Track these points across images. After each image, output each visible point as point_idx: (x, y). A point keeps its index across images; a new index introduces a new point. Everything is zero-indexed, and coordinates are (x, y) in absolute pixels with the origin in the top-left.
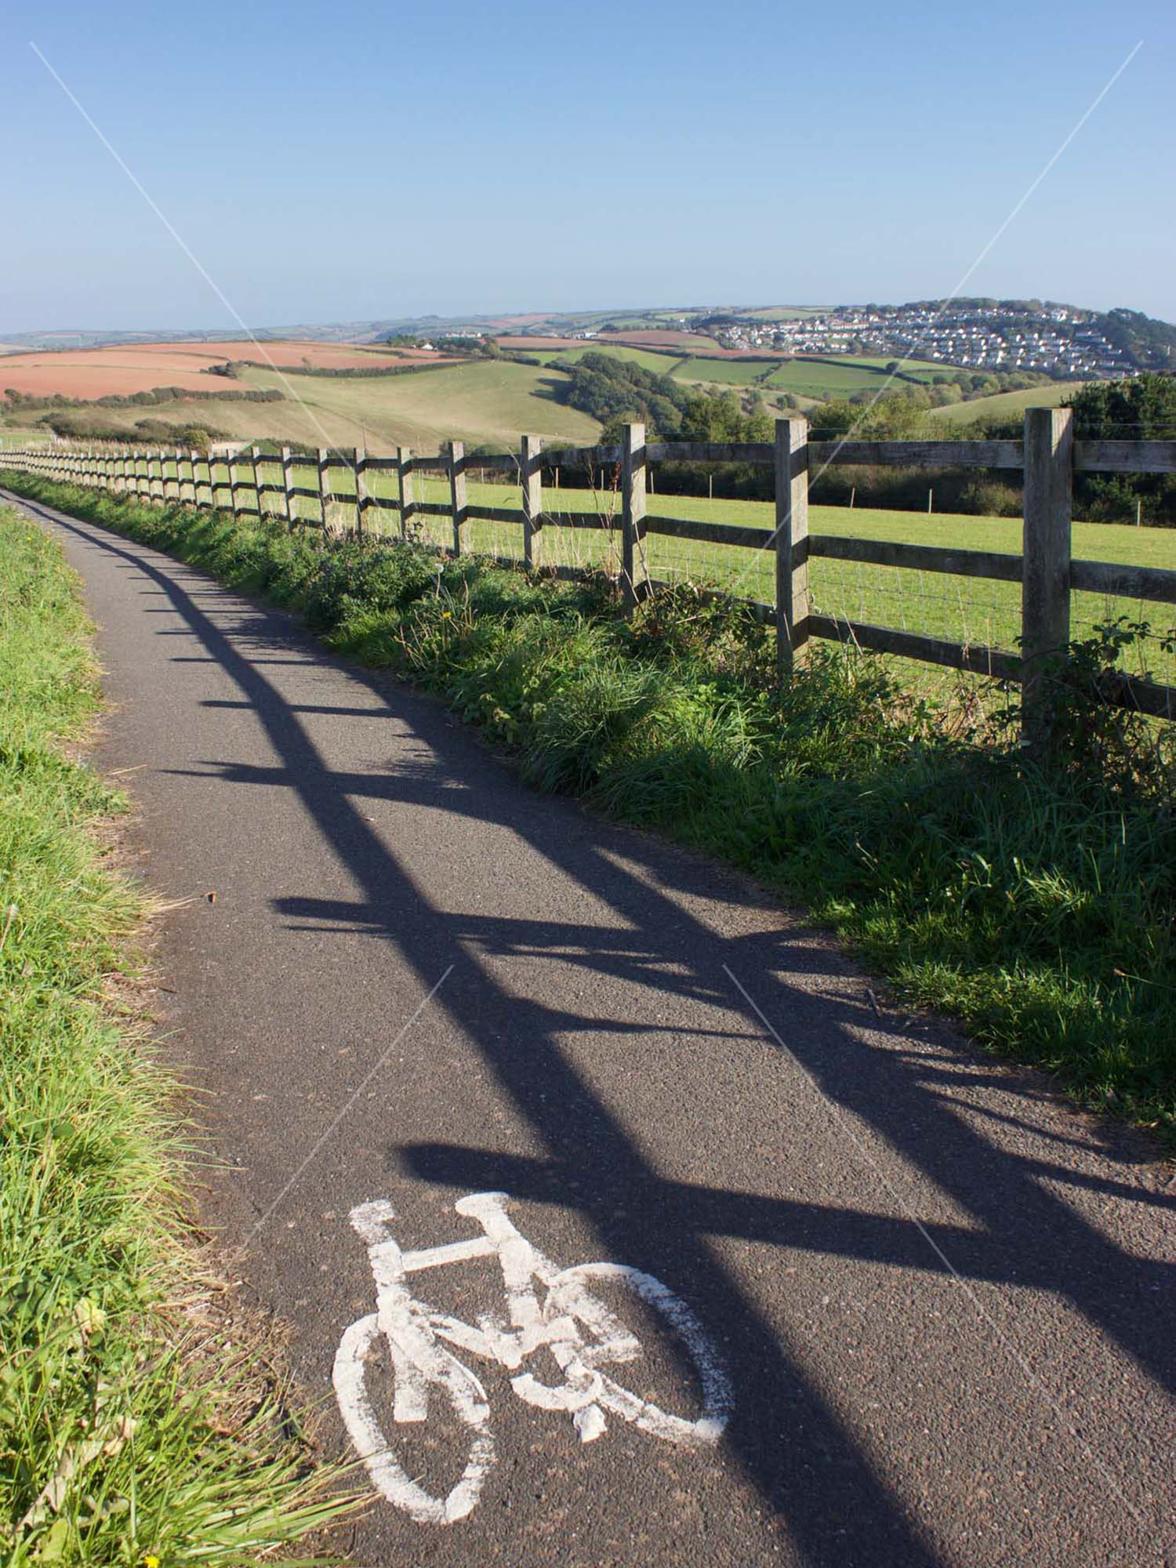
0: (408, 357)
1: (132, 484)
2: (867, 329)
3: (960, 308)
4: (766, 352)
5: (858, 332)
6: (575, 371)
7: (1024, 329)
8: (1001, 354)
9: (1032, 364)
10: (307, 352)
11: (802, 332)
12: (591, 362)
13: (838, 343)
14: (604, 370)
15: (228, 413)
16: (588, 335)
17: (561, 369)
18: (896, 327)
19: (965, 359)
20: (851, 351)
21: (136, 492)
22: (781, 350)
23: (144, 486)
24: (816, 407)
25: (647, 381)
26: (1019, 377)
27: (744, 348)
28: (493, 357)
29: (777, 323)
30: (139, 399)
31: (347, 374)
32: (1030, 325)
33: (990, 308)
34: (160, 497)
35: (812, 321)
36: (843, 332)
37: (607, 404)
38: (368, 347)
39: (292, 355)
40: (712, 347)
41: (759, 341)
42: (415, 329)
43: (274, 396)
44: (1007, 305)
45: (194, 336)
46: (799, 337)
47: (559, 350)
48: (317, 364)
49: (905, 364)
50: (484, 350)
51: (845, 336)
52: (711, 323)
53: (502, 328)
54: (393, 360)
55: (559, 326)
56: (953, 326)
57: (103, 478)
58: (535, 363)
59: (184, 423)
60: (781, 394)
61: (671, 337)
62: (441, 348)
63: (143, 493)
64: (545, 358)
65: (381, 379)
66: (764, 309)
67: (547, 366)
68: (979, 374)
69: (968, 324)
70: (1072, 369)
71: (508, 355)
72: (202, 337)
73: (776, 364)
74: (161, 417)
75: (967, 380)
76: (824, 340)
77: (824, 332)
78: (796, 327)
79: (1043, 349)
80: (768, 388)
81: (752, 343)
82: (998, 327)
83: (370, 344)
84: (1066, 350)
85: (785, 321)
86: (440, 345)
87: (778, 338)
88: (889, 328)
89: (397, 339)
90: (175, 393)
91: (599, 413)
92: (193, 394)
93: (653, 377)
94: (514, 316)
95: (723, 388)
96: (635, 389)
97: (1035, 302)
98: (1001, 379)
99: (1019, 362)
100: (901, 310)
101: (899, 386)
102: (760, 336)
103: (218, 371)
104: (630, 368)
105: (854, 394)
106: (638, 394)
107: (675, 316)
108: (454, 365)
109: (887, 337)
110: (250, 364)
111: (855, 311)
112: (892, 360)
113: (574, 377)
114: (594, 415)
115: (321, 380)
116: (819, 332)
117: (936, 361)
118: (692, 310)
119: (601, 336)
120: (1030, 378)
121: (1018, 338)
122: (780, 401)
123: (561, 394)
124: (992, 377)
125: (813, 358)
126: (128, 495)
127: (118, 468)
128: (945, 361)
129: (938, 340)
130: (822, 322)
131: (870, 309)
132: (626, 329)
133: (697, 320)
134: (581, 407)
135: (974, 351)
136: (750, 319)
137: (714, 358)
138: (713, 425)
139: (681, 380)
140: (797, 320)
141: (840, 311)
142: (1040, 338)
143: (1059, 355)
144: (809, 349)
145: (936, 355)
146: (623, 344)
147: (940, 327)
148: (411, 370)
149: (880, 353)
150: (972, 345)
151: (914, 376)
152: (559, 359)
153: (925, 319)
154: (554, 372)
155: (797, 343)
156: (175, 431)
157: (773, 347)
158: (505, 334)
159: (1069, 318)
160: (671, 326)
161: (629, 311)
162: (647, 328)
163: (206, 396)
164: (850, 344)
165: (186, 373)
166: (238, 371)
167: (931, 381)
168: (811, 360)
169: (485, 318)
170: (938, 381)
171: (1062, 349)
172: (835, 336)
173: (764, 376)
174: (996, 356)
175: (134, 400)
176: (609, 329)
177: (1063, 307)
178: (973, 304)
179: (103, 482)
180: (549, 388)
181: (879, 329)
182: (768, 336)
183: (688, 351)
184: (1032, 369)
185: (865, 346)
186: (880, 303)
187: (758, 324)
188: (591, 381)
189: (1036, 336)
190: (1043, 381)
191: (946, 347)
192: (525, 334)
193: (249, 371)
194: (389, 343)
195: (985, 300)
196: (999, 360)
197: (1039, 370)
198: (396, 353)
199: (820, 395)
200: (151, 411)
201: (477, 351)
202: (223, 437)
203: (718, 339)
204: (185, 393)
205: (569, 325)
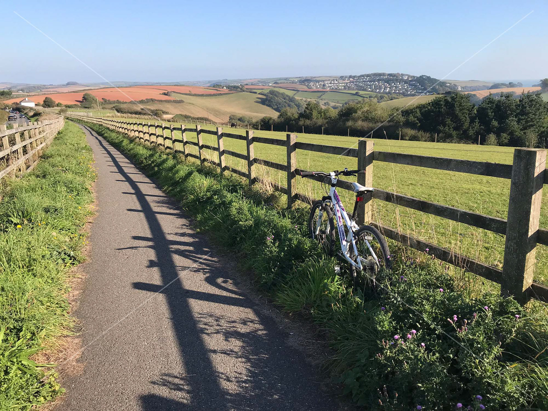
0: (220, 91)
1: (137, 134)
2: (350, 82)
3: (376, 76)
4: (321, 89)
5: (347, 83)
6: (267, 95)
7: (395, 82)
8: (388, 89)
9: (397, 91)
10: (190, 89)
11: (331, 83)
12: (272, 92)
13: (341, 86)
14: (275, 95)
15: (168, 106)
16: (270, 85)
17: (263, 95)
18: (358, 82)
19: (378, 90)
20: (345, 89)
21: (138, 137)
22: (325, 89)
23: (141, 135)
24: (335, 105)
25: (287, 98)
26: (394, 95)
27: (314, 88)
28: (244, 91)
29: (323, 81)
30: (142, 102)
31: (202, 95)
32: (397, 80)
33: (385, 76)
34: (148, 141)
35: (334, 80)
36: (342, 83)
37: (276, 105)
38: (208, 88)
39: (186, 90)
40: (305, 88)
41: (319, 86)
42: (221, 83)
43: (181, 102)
44: (390, 75)
45: (158, 84)
46: (330, 85)
47: (262, 89)
48: (193, 93)
49: (361, 93)
50: (241, 89)
51: (343, 84)
52: (305, 81)
53: (245, 83)
54: (215, 92)
55: (262, 82)
56: (374, 81)
57: (126, 130)
58: (256, 93)
59: (155, 109)
60: (325, 101)
61: (294, 86)
62: (229, 88)
63: (141, 138)
64: (259, 91)
65: (212, 97)
66: (320, 77)
67: (259, 94)
68: (382, 95)
69: (379, 80)
70: (409, 93)
71: (248, 91)
72: (160, 84)
73: (323, 93)
74: (148, 107)
75: (379, 96)
76: (337, 86)
77: (337, 83)
78: (329, 82)
79: (400, 87)
80: (321, 100)
81: (317, 87)
82: (388, 81)
83: (209, 87)
84: (407, 87)
85: (326, 80)
86: (228, 87)
87: (324, 85)
88: (356, 82)
89: (216, 86)
90: (152, 100)
91: (274, 107)
92: (158, 101)
93: (289, 97)
94: (248, 79)
95: (309, 100)
96: (284, 100)
97: (398, 74)
98: (388, 96)
99: (393, 91)
100: (359, 76)
101: (360, 99)
102: (319, 85)
103: (165, 94)
104: (283, 94)
105: (346, 101)
106: (285, 102)
107: (294, 79)
108: (232, 93)
109: (355, 85)
110: (174, 92)
111: (346, 77)
112: (357, 91)
113: (267, 97)
114: (272, 108)
115: (195, 97)
116: (336, 83)
117: (370, 91)
118: (299, 78)
119: (274, 85)
120: (397, 96)
121: (393, 84)
122: (325, 103)
123: (263, 102)
124: (386, 96)
125: (335, 91)
126: (135, 138)
127: (132, 127)
128: (372, 91)
129: (370, 85)
130: (336, 81)
131: (350, 77)
132: (281, 83)
133: (301, 80)
134: (269, 106)
135: (380, 88)
136: (316, 80)
137: (306, 91)
138: (314, 111)
139: (297, 98)
140: (329, 80)
141: (342, 77)
142: (400, 84)
143: (405, 89)
144: (333, 88)
145: (369, 89)
146: (280, 87)
147: (370, 81)
148: (221, 94)
149: (353, 89)
150: (380, 86)
151: (364, 96)
152: (262, 91)
153: (366, 79)
154: (261, 95)
155: (329, 87)
156: (152, 111)
157: (323, 88)
158: (247, 85)
159: (408, 78)
160: (293, 82)
161: (281, 78)
162: (287, 83)
163: (161, 101)
164: (344, 87)
165: (156, 94)
166: (171, 94)
167: (368, 97)
168: (334, 91)
169: (241, 80)
170: (370, 97)
171: (406, 87)
172: (340, 84)
173: (320, 96)
174: (387, 90)
175: (140, 102)
176: (276, 83)
177: (406, 75)
178: (380, 75)
179: (126, 131)
180: (260, 100)
181: (353, 82)
182: (321, 85)
183: (299, 89)
184: (397, 93)
185: (349, 87)
186: (353, 75)
187: (318, 81)
188: (271, 98)
189: (398, 83)
190: (400, 97)
191: (372, 87)
192: (252, 85)
193: (173, 94)
194: (214, 87)
195: (383, 73)
196: (388, 91)
197: (399, 93)
198: (216, 90)
199: (336, 102)
200: (145, 105)
201: (239, 89)
202: (167, 113)
203: (307, 86)
204: (156, 100)
205: (264, 82)
